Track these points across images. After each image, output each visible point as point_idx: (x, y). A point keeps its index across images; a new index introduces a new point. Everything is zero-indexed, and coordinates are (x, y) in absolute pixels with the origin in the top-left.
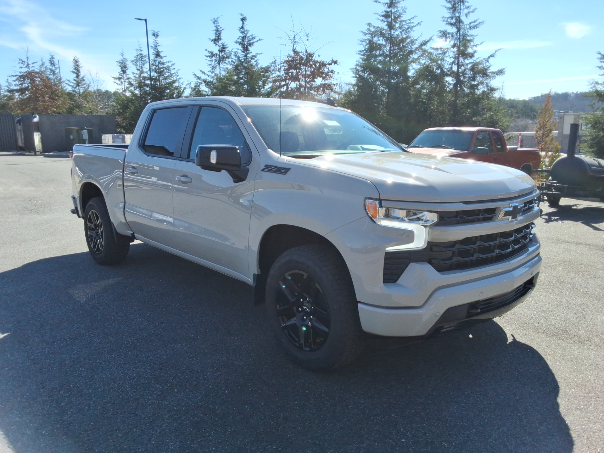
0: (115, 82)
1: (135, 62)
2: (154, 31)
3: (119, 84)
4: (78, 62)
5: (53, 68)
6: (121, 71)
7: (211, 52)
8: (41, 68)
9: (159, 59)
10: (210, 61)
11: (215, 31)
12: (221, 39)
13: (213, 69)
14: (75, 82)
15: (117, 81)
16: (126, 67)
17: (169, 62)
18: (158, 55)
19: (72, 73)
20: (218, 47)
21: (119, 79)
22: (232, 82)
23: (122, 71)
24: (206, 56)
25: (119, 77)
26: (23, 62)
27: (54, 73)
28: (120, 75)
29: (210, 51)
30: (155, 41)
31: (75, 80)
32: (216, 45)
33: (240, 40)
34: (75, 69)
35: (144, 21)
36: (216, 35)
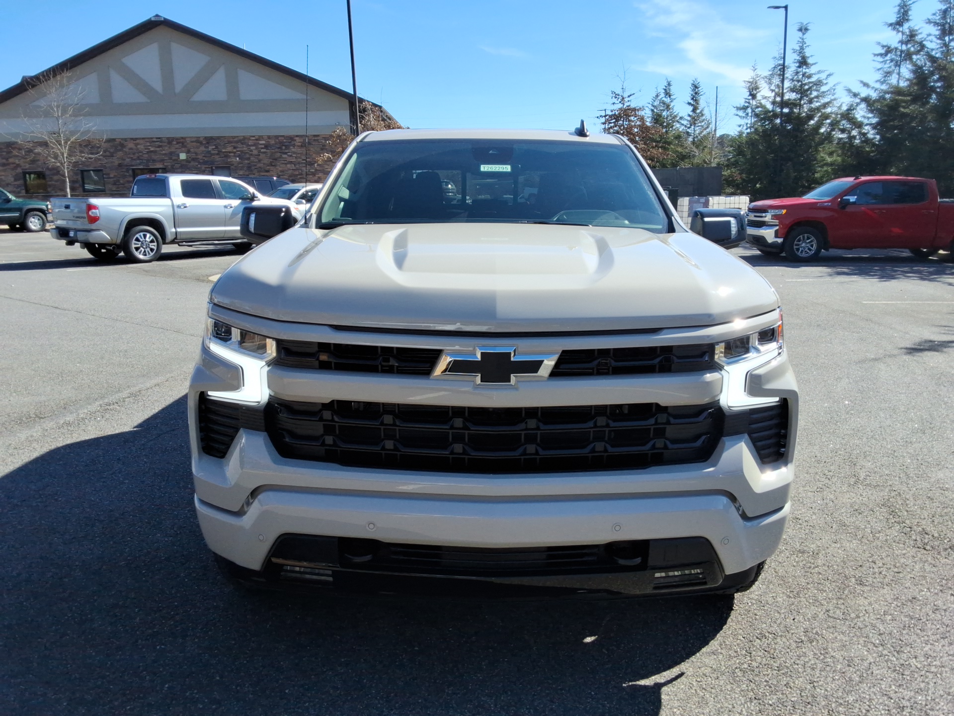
0: (737, 115)
1: (769, 79)
2: (802, 23)
3: (744, 117)
4: (698, 88)
5: (667, 100)
6: (749, 96)
7: (885, 46)
8: (654, 101)
9: (804, 69)
10: (882, 62)
11: (899, 8)
12: (908, 20)
13: (885, 77)
14: (689, 118)
15: (741, 113)
16: (758, 88)
17: (819, 72)
18: (803, 62)
19: (688, 105)
20: (900, 34)
21: (744, 108)
22: (909, 98)
23: (751, 95)
24: (875, 55)
25: (744, 106)
26: (616, 96)
27: (668, 107)
28: (746, 102)
29: (885, 44)
30: (801, 40)
31: (689, 116)
32: (898, 31)
33: (937, 18)
34: (692, 99)
35: (784, 9)
36: (900, 14)
